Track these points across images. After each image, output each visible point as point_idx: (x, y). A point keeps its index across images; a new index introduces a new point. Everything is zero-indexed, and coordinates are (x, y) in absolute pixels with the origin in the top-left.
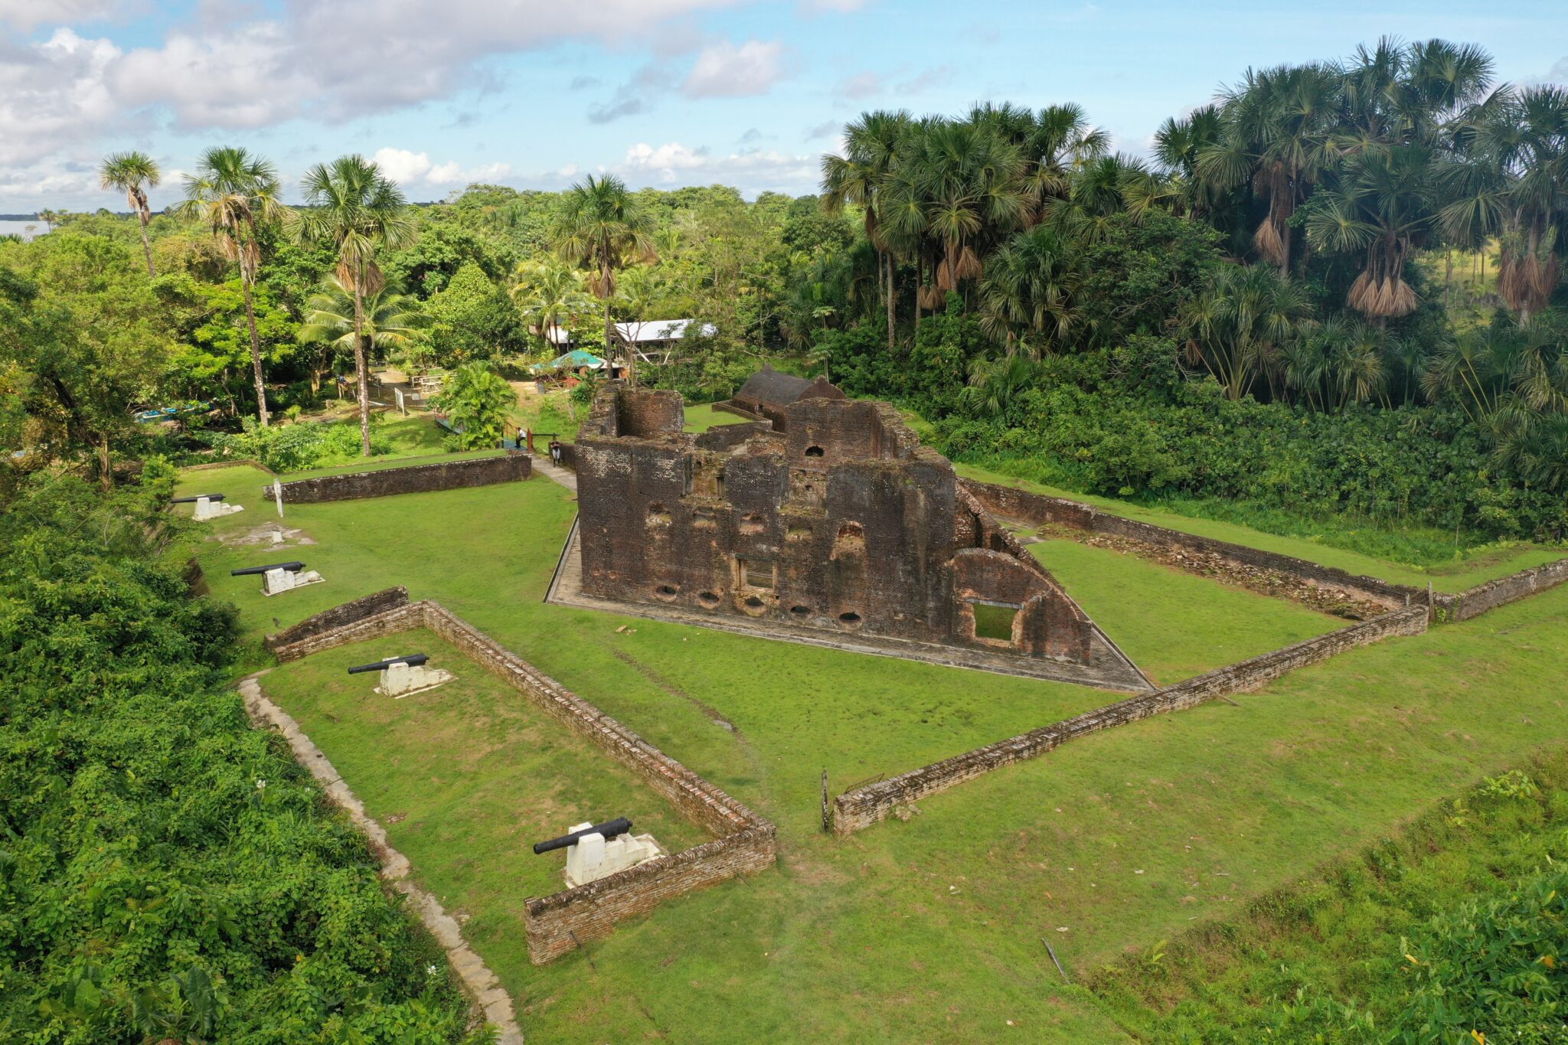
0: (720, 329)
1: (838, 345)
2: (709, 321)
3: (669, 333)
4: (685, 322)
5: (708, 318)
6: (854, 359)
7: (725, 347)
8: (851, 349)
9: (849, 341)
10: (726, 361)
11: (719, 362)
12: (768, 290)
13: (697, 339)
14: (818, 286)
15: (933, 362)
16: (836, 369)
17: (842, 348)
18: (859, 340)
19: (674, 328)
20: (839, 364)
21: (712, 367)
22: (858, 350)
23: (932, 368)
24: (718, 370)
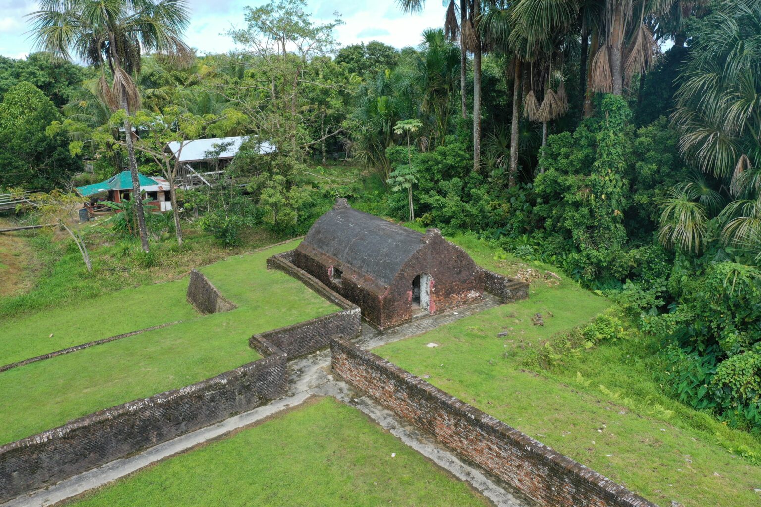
0: (279, 148)
1: (422, 167)
2: (267, 139)
3: (217, 153)
4: (238, 141)
5: (266, 135)
6: (443, 184)
7: (286, 169)
8: (439, 171)
9: (437, 163)
10: (288, 185)
11: (280, 187)
12: (328, 106)
13: (252, 160)
14: (381, 100)
15: (578, 196)
16: (424, 198)
17: (428, 170)
18: (450, 161)
19: (223, 148)
20: (427, 191)
21: (271, 195)
22: (448, 173)
23: (577, 205)
24: (278, 197)
